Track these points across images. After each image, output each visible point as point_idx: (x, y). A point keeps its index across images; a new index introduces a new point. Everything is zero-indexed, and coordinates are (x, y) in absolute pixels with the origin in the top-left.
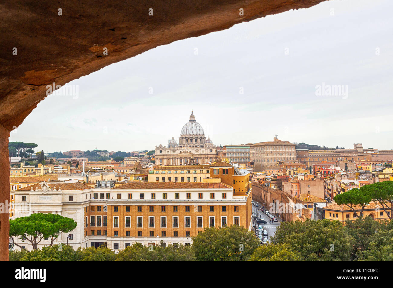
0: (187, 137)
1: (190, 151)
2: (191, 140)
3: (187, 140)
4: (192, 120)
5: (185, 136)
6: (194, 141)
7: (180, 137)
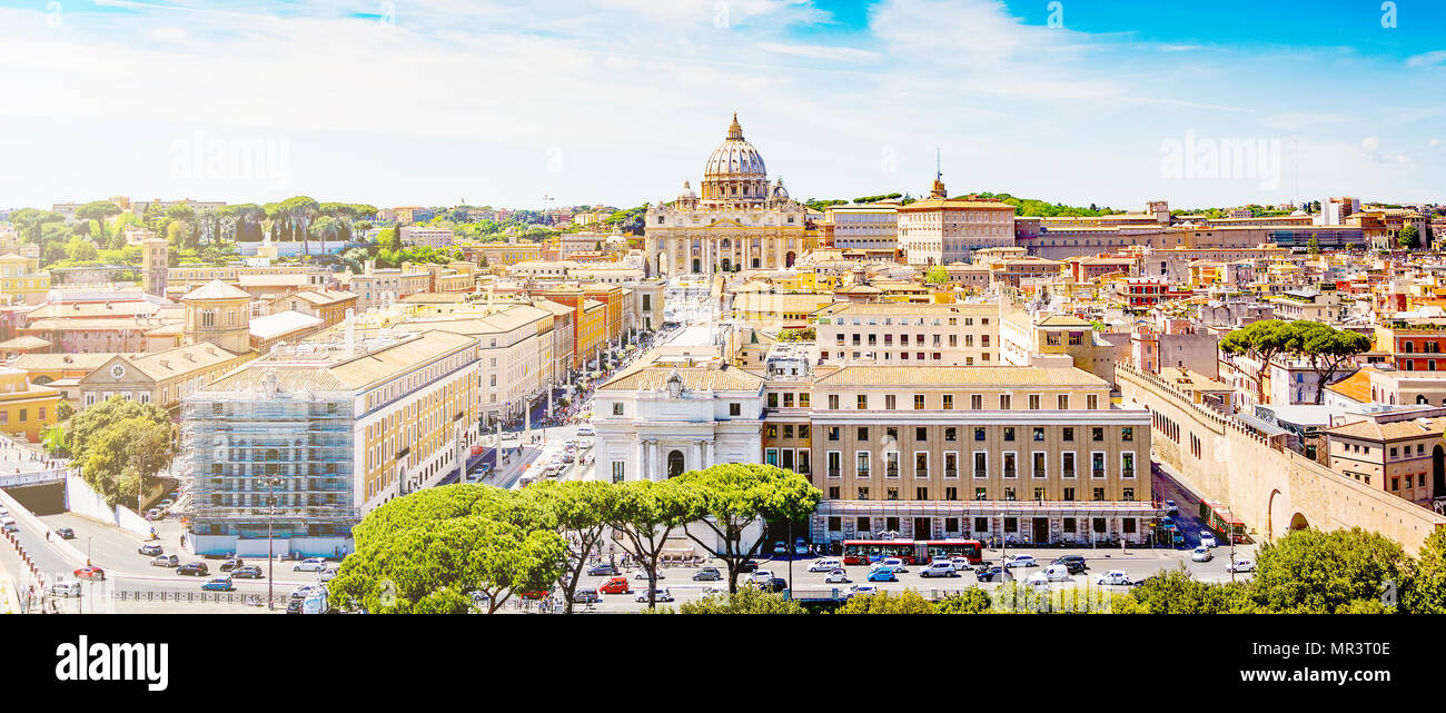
0: (723, 182)
1: (738, 220)
2: (734, 190)
3: (723, 189)
4: (736, 135)
5: (716, 179)
6: (740, 191)
7: (704, 179)
